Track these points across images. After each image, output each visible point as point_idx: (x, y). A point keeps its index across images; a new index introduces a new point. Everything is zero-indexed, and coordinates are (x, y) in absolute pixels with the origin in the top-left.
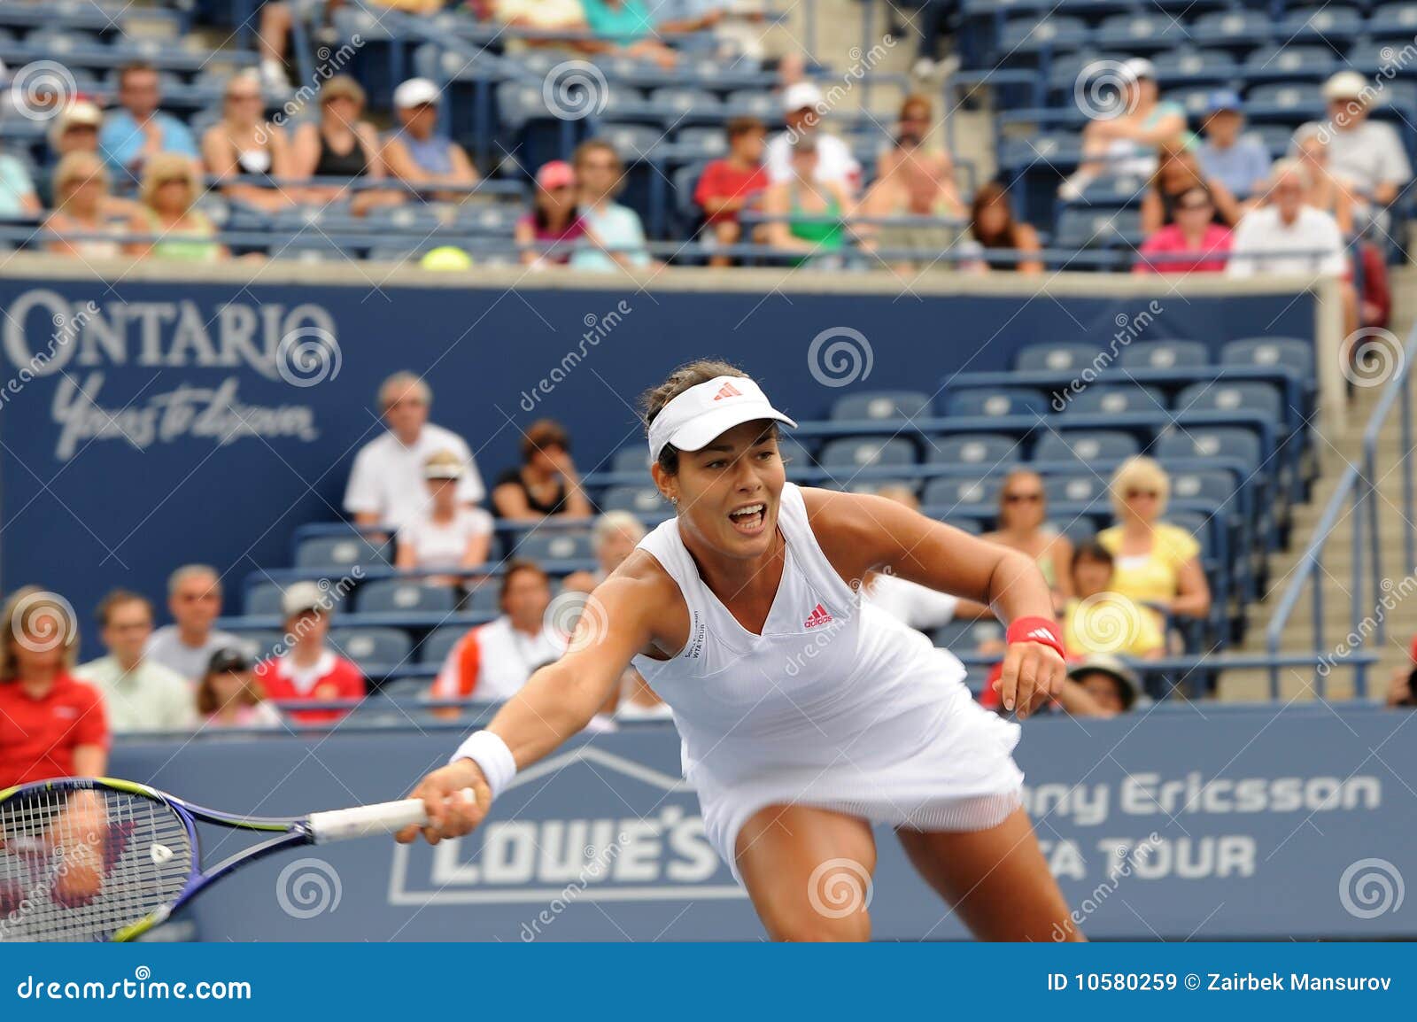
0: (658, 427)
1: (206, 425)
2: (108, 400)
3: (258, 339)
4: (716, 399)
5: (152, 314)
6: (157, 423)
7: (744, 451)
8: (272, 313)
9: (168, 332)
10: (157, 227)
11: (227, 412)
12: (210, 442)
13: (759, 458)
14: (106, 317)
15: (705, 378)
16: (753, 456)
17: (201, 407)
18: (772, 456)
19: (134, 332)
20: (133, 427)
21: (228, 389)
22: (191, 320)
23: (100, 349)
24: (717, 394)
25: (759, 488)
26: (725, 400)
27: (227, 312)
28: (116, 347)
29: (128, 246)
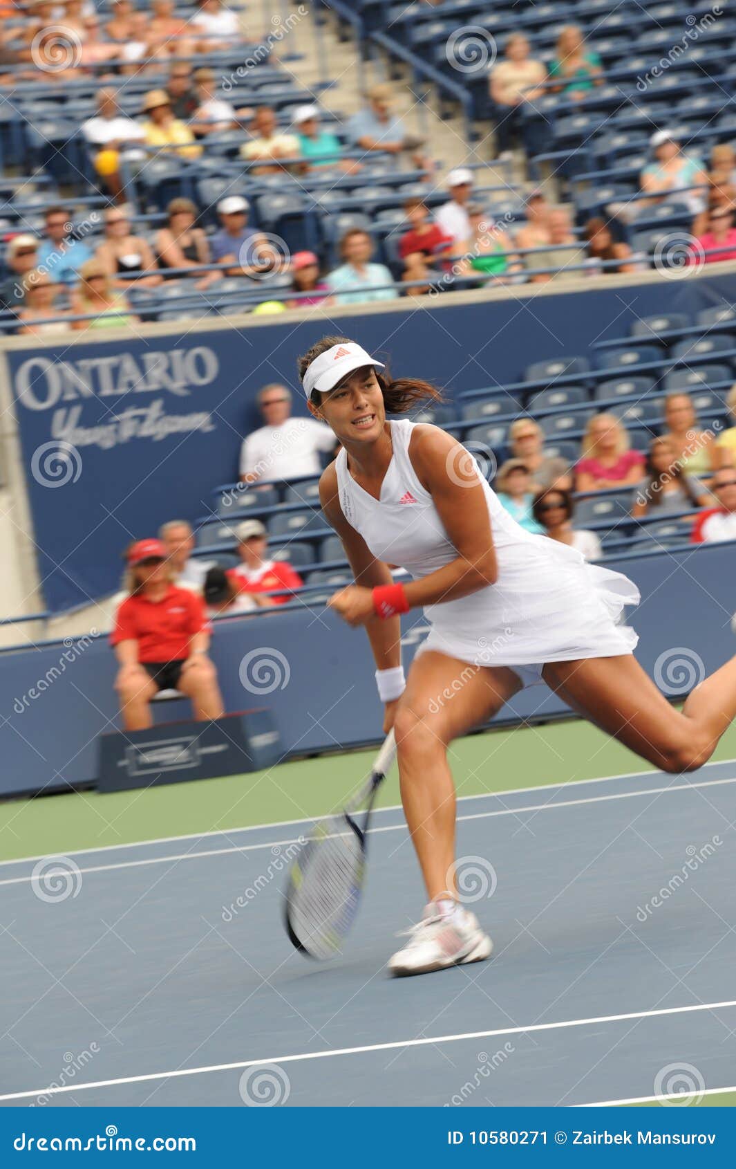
0: (307, 379)
1: (146, 430)
2: (86, 422)
3: (170, 372)
4: (335, 359)
5: (104, 363)
6: (117, 431)
7: (356, 386)
8: (177, 354)
9: (116, 372)
10: (90, 309)
11: (158, 419)
12: (149, 439)
13: (366, 388)
14: (77, 368)
15: (328, 347)
16: (362, 388)
17: (142, 419)
18: (373, 386)
19: (94, 375)
20: (102, 436)
21: (156, 407)
22: (128, 364)
23: (77, 391)
24: (336, 355)
25: (367, 405)
26: (341, 358)
27: (150, 357)
28: (86, 387)
29: (75, 324)
